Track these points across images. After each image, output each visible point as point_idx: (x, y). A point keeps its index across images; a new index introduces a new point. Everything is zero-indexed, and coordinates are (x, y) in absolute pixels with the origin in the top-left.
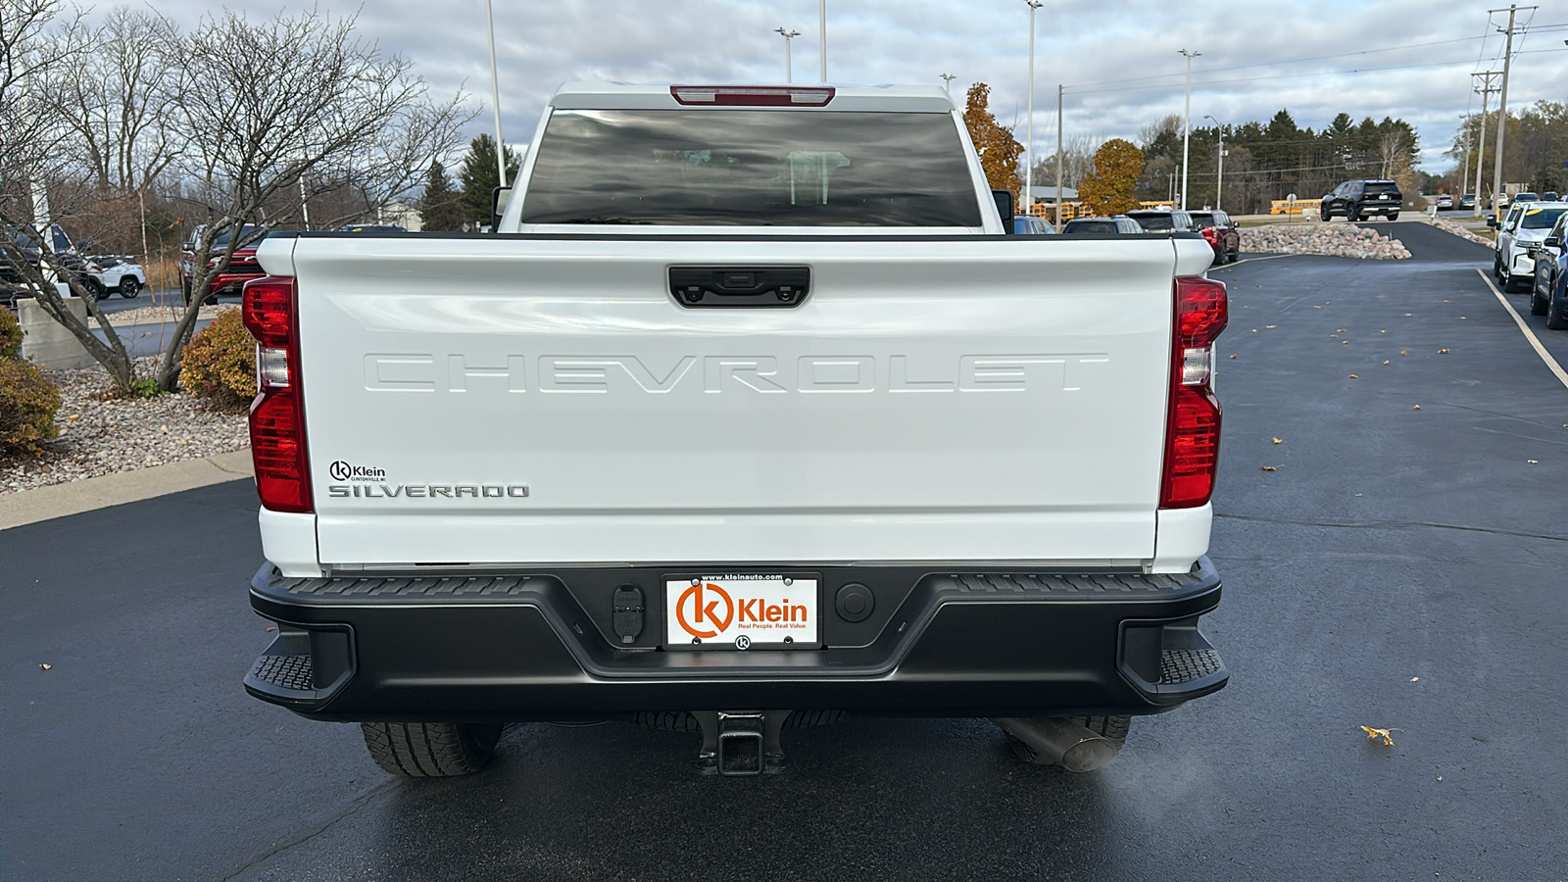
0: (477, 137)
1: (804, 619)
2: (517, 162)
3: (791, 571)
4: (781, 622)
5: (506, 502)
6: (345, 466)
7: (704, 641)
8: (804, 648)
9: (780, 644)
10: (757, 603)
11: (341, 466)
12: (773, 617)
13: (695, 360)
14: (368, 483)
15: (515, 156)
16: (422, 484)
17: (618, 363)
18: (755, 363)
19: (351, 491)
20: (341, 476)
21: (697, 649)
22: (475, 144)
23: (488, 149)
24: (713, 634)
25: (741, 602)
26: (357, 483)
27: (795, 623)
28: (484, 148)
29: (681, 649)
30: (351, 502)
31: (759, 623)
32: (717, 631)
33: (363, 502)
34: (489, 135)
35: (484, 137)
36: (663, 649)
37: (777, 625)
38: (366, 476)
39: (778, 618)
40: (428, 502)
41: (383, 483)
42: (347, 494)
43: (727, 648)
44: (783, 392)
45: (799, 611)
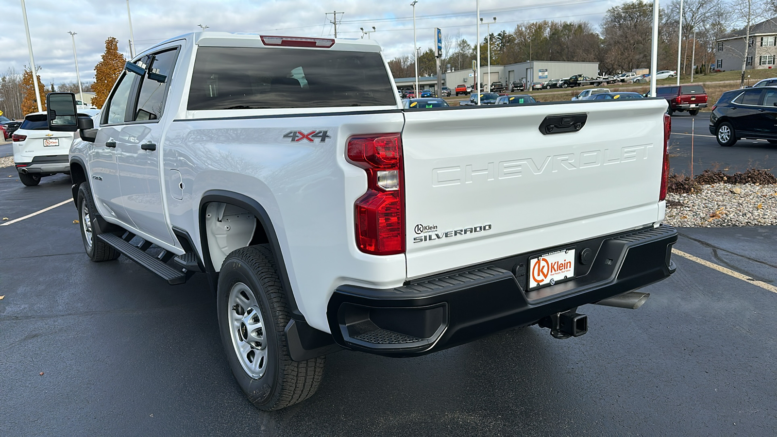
1: (570, 267)
3: (566, 247)
4: (563, 270)
5: (483, 233)
6: (421, 226)
7: (541, 284)
8: (570, 279)
9: (563, 280)
10: (556, 263)
11: (420, 226)
12: (561, 268)
13: (550, 158)
14: (430, 234)
16: (452, 230)
17: (526, 162)
18: (568, 157)
19: (423, 238)
20: (419, 232)
21: (539, 288)
24: (543, 280)
25: (552, 264)
26: (425, 234)
27: (567, 269)
29: (533, 289)
30: (423, 244)
32: (544, 278)
33: (428, 243)
36: (528, 291)
37: (562, 272)
38: (430, 230)
40: (454, 239)
41: (436, 233)
42: (422, 240)
43: (548, 285)
44: (575, 168)
45: (569, 264)
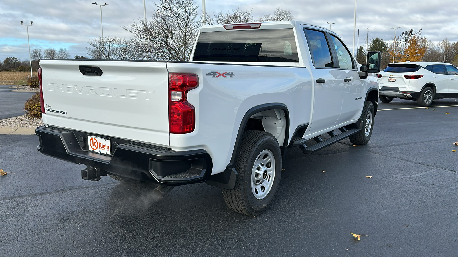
0: (375, 38)
1: (109, 149)
2: (386, 46)
3: (106, 137)
8: (108, 156)
9: (105, 154)
10: (101, 144)
12: (104, 147)
13: (85, 87)
15: (386, 44)
17: (75, 87)
18: (93, 88)
19: (48, 110)
21: (93, 152)
22: (374, 41)
23: (378, 42)
25: (99, 143)
28: (377, 42)
29: (91, 152)
31: (102, 149)
32: (96, 149)
34: (378, 38)
35: (377, 39)
36: (88, 152)
37: (105, 150)
38: (49, 107)
39: (105, 148)
43: (97, 153)
44: (98, 95)
45: (108, 147)
